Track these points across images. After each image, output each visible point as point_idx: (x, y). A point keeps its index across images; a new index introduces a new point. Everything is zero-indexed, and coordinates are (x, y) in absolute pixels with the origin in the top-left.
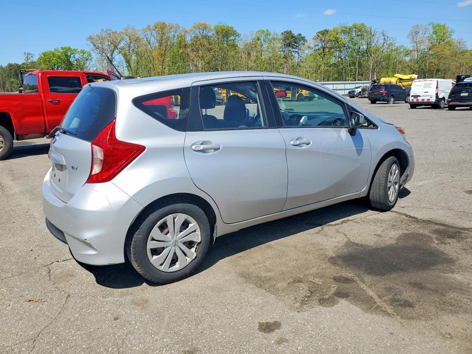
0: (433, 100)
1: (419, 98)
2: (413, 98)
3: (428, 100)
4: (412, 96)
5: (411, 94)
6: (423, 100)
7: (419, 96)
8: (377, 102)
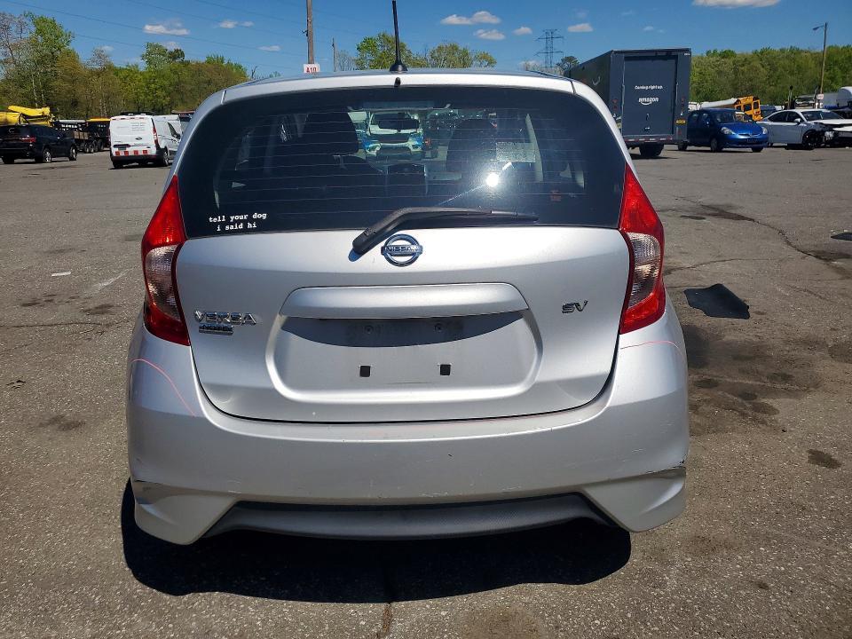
0: (153, 151)
1: (128, 149)
2: (117, 149)
3: (145, 151)
4: (115, 146)
5: (113, 144)
6: (136, 152)
7: (128, 146)
8: (16, 161)
